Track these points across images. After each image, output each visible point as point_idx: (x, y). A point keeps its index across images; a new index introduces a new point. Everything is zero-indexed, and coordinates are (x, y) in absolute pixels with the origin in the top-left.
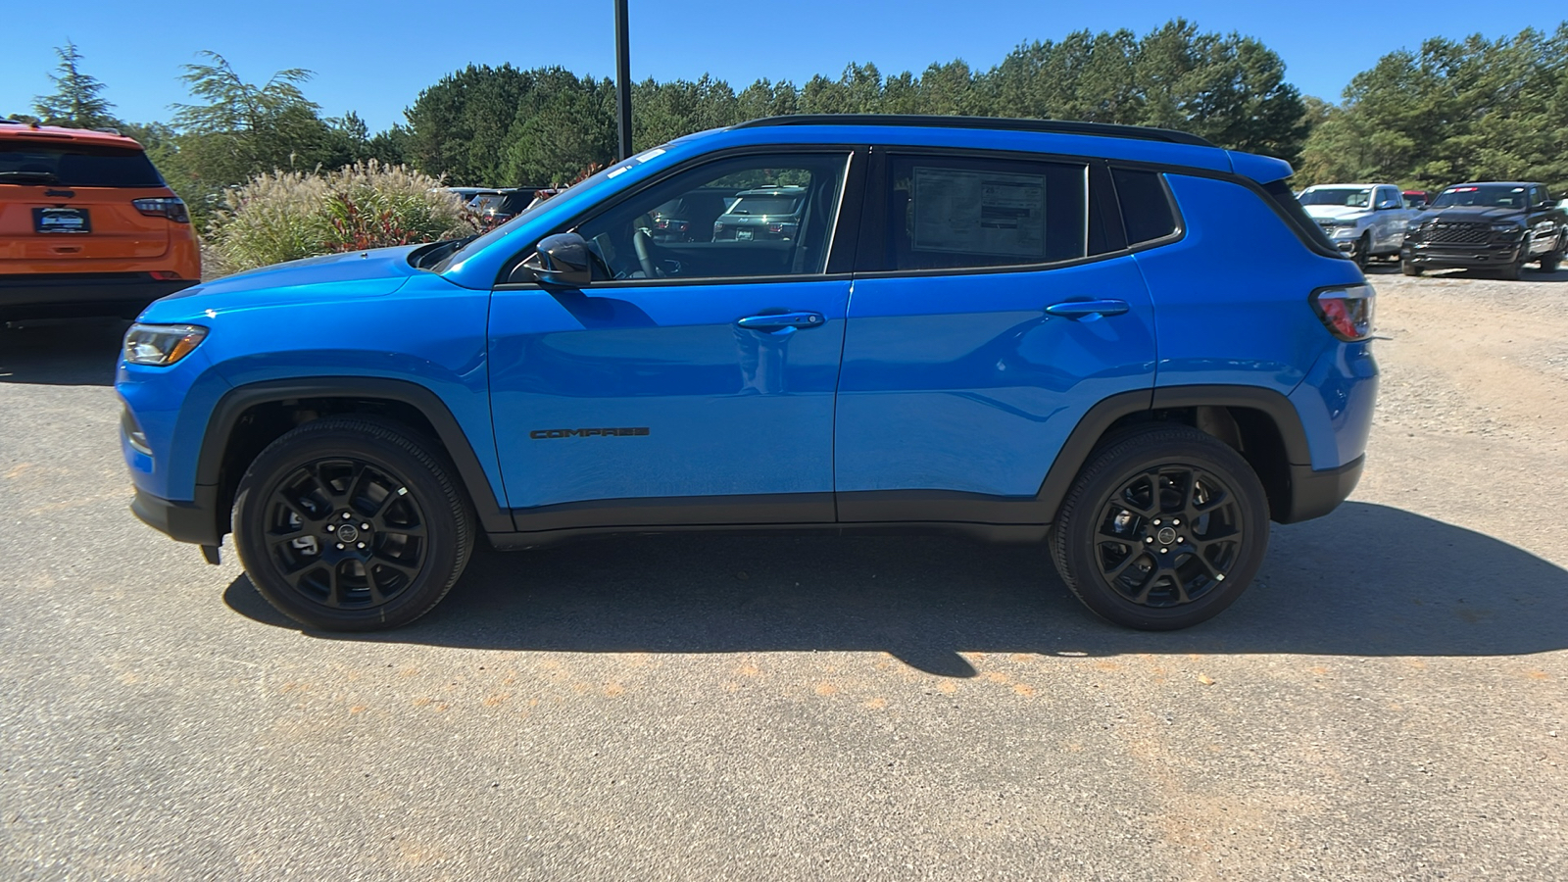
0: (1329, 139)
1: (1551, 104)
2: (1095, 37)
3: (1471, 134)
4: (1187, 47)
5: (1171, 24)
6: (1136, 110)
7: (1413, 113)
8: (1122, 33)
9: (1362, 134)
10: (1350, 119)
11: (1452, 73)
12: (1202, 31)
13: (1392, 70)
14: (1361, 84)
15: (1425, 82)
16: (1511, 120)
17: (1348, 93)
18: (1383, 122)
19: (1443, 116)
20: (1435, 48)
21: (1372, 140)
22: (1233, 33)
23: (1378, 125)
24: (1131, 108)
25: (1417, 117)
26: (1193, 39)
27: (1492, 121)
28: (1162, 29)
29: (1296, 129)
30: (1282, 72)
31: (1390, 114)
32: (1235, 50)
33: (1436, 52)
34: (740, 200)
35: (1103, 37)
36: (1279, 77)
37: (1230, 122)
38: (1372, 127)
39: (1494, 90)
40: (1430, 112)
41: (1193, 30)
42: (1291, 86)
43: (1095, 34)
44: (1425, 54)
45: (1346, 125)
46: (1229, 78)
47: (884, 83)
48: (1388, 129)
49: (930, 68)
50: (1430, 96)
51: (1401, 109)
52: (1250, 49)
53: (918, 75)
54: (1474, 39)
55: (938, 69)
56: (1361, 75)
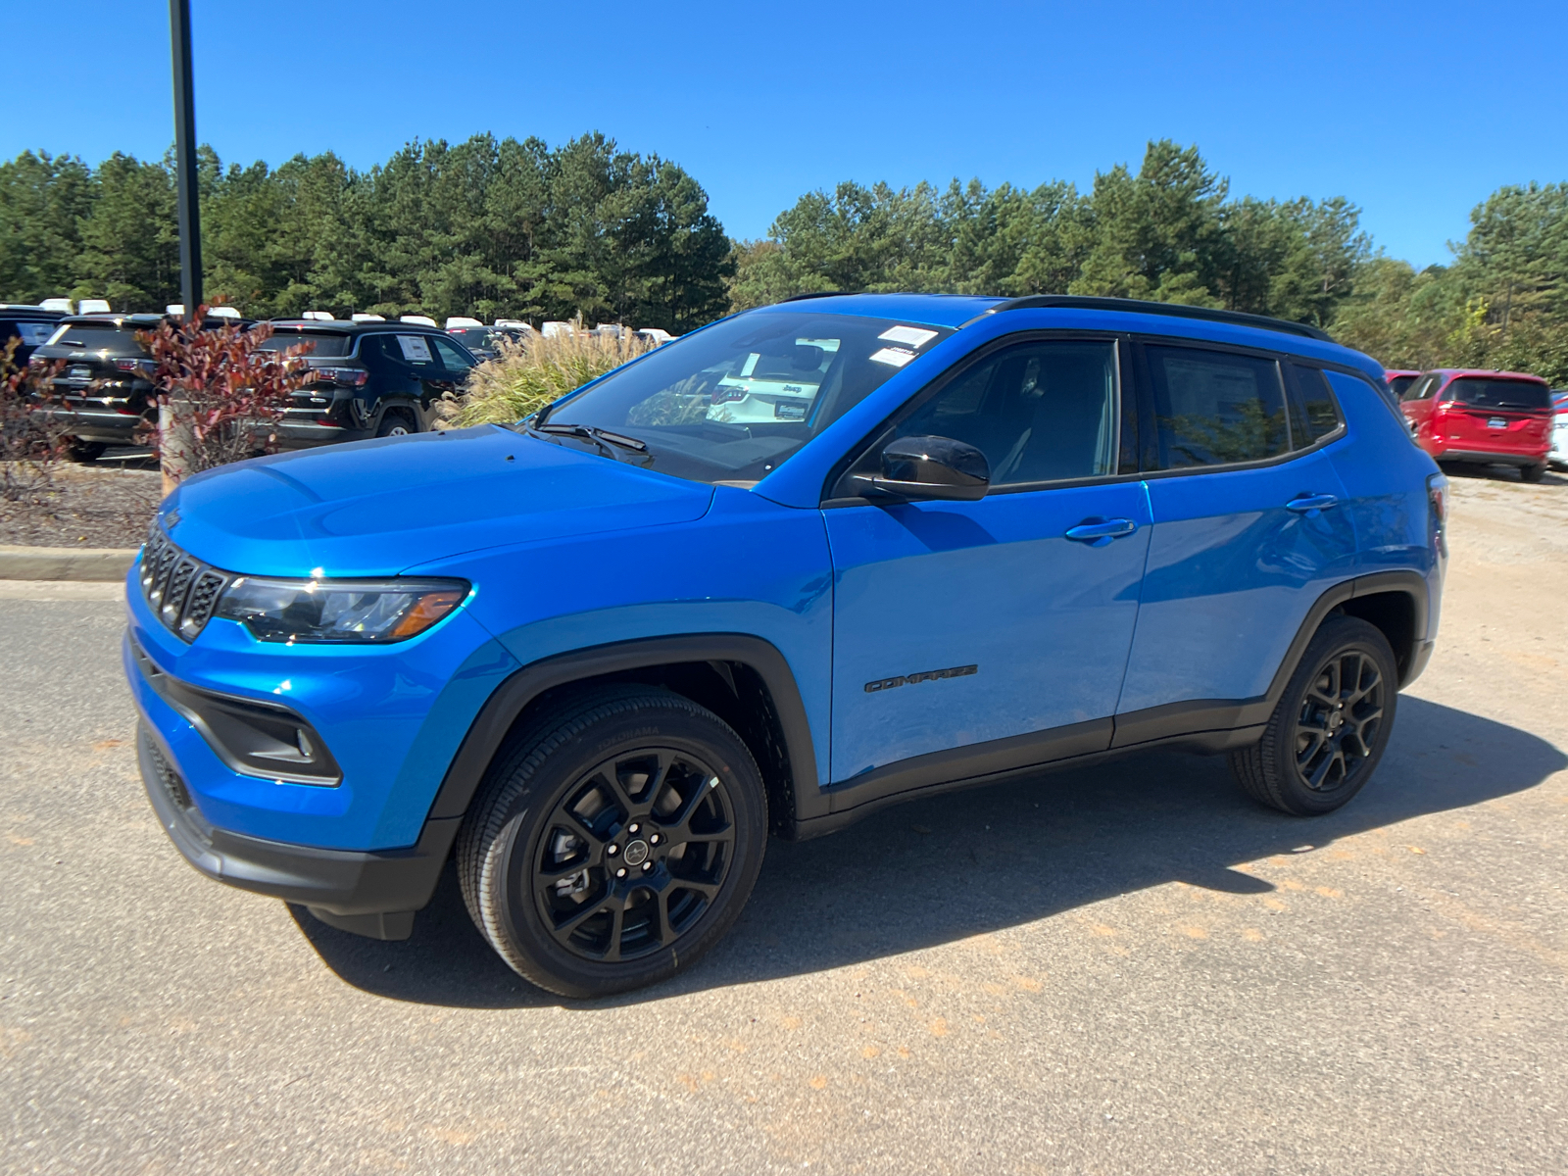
0: (758, 280)
1: (950, 258)
2: (500, 143)
3: (886, 282)
4: (607, 165)
5: (587, 137)
6: (554, 233)
7: (835, 257)
8: (533, 142)
9: (790, 277)
10: (778, 261)
11: (866, 219)
12: (621, 149)
13: (811, 212)
14: (785, 223)
15: (841, 227)
16: (919, 271)
17: (774, 232)
18: (810, 265)
19: (861, 261)
20: (848, 192)
21: (800, 282)
22: (652, 155)
23: (804, 267)
24: (549, 230)
25: (840, 262)
26: (612, 158)
27: (904, 271)
28: (578, 141)
29: (723, 266)
30: (705, 204)
31: (815, 256)
32: (656, 175)
33: (849, 196)
34: (66, 327)
35: (510, 143)
36: (703, 208)
37: (656, 254)
38: (799, 269)
39: (903, 239)
40: (850, 259)
41: (612, 147)
42: (714, 219)
43: (500, 138)
44: (839, 198)
45: (774, 267)
46: (652, 203)
47: (226, 172)
48: (814, 271)
49: (296, 160)
50: (850, 241)
51: (826, 252)
52: (675, 175)
53: (274, 166)
54: (881, 186)
55: (305, 162)
56: (785, 214)
